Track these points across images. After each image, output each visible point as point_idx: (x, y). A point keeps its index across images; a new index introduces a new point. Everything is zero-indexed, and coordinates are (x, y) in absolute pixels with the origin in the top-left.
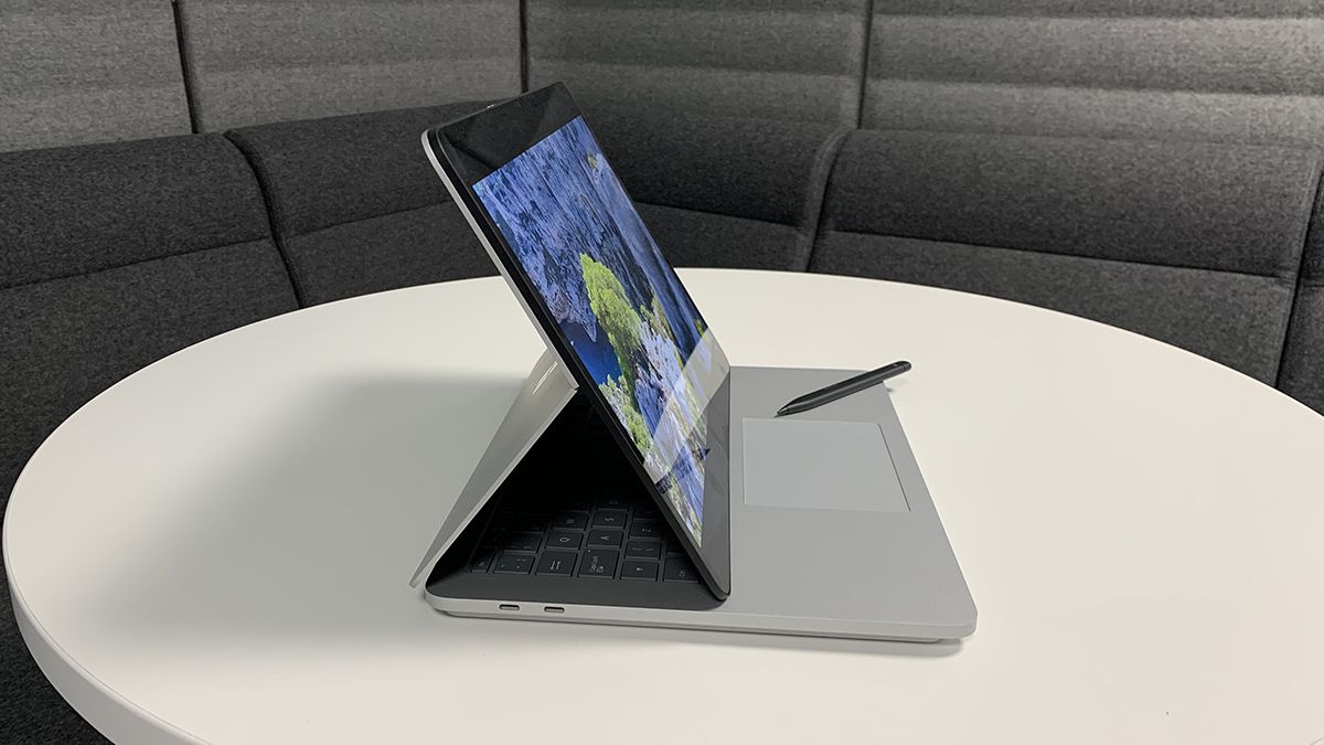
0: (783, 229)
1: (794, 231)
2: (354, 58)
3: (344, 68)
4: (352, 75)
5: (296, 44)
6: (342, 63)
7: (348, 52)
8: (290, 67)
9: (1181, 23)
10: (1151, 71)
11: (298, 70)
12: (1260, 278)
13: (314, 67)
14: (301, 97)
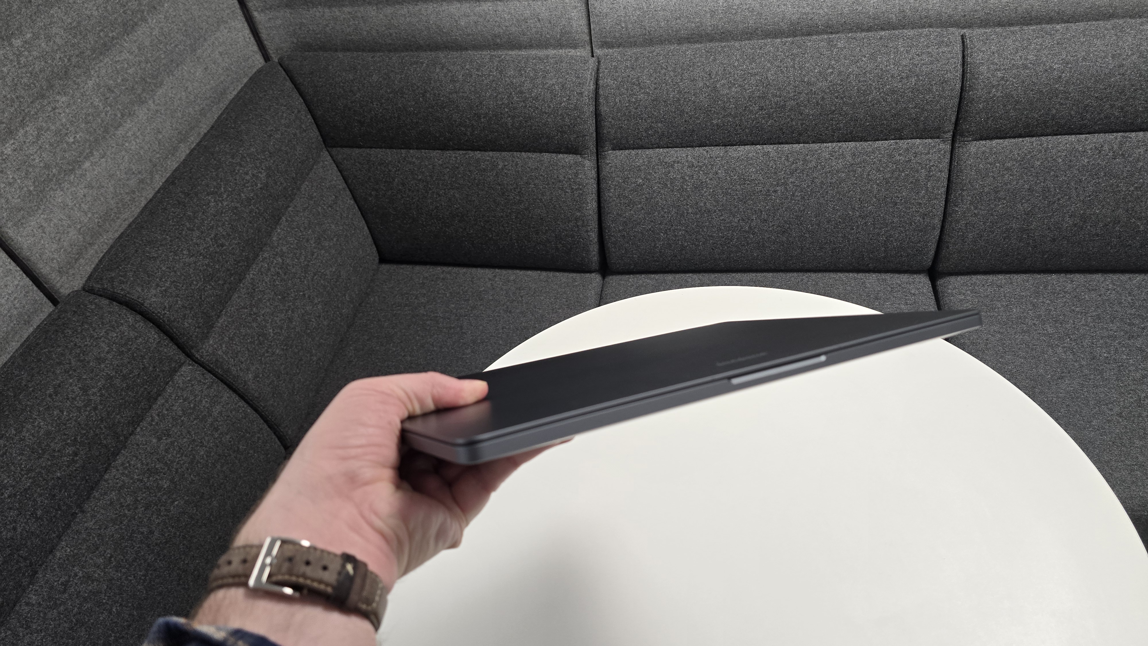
0: (569, 158)
1: (579, 158)
2: (123, 115)
3: (120, 132)
4: (130, 134)
5: (73, 143)
6: (116, 128)
7: (116, 115)
11: (87, 164)
12: (930, 141)
13: (97, 150)
14: (103, 187)
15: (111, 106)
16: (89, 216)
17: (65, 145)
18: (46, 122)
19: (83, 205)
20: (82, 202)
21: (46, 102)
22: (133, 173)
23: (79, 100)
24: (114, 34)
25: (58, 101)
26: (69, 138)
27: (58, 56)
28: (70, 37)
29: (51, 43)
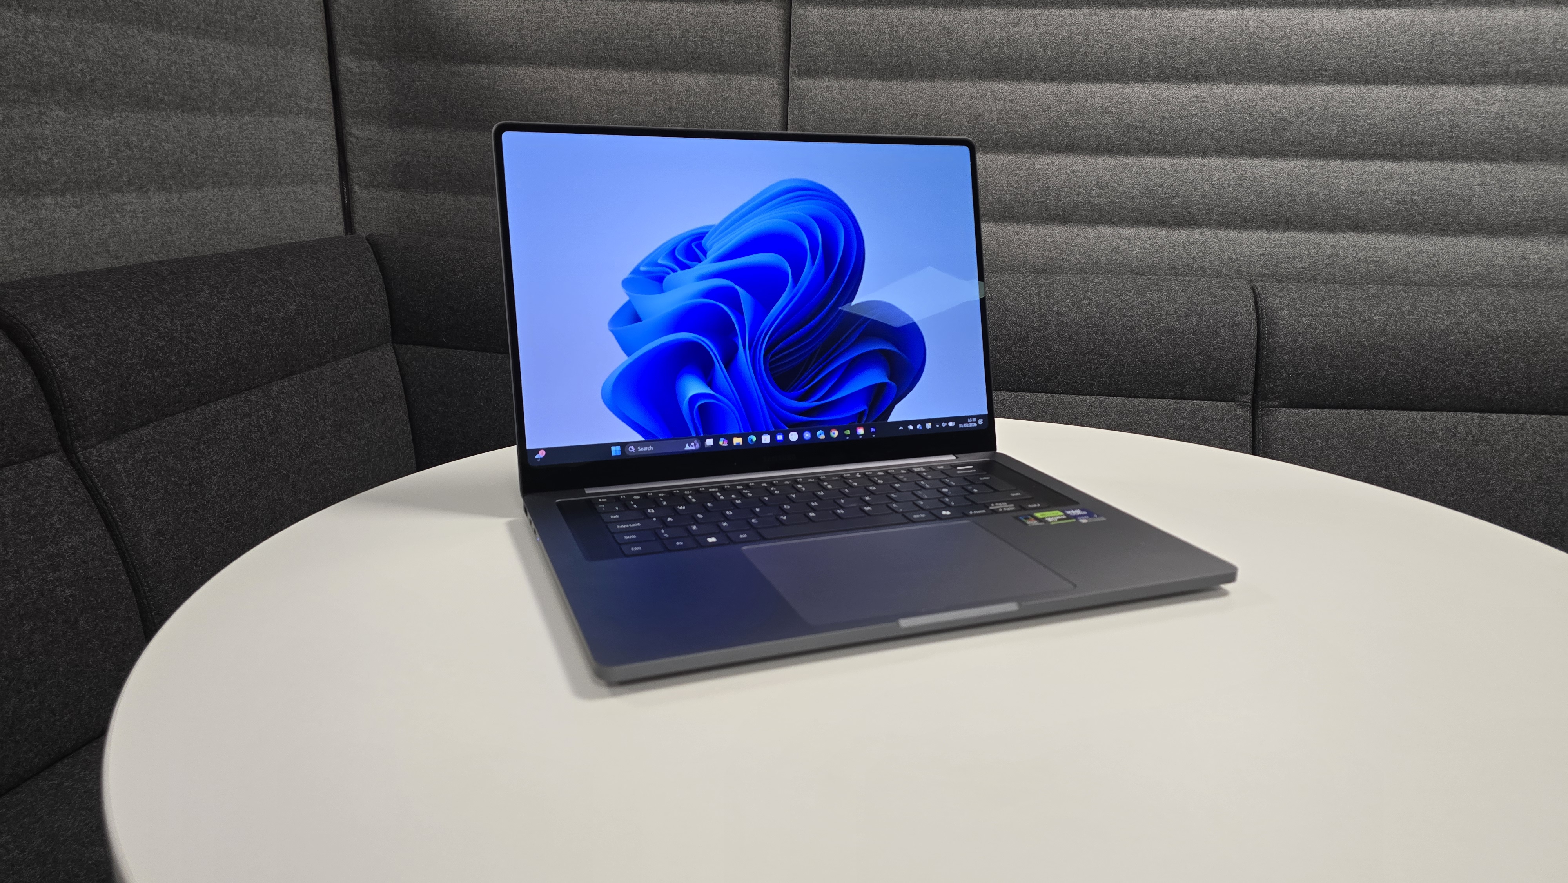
2: (130, 183)
3: (115, 197)
4: (129, 208)
5: (46, 163)
6: (113, 191)
7: (120, 175)
8: (37, 196)
9: (1100, 161)
10: (1076, 206)
11: (48, 200)
12: (1222, 404)
13: (73, 196)
14: (57, 238)
15: (119, 162)
16: (17, 256)
17: (32, 158)
18: (22, 118)
19: (14, 237)
20: (16, 234)
21: (34, 99)
22: (108, 252)
23: (81, 128)
24: (166, 97)
25: (52, 110)
26: (42, 153)
27: (80, 66)
28: (108, 61)
29: (80, 49)
